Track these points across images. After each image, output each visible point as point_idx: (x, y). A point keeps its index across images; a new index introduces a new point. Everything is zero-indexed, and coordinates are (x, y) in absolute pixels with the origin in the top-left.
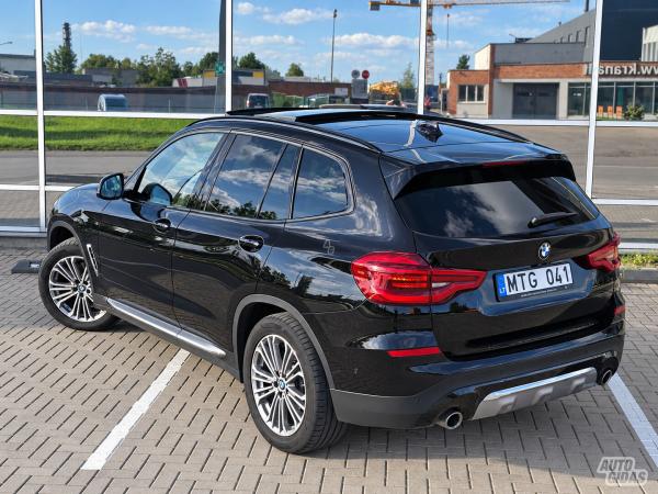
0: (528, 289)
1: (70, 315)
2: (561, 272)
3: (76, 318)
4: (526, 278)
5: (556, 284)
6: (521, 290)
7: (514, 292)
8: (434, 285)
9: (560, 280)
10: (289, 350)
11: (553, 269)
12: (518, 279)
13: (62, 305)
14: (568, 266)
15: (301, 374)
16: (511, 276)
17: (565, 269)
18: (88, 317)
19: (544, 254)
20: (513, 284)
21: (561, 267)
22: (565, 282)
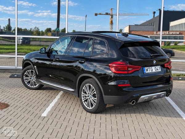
0: (151, 71)
1: (29, 86)
2: (158, 68)
3: (30, 86)
4: (150, 69)
5: (157, 71)
6: (149, 72)
7: (147, 72)
8: (129, 69)
9: (158, 70)
10: (92, 87)
11: (156, 67)
12: (148, 69)
13: (27, 83)
14: (160, 67)
15: (95, 93)
16: (147, 68)
17: (159, 67)
18: (34, 86)
19: (154, 63)
20: (147, 70)
21: (158, 67)
22: (159, 71)
